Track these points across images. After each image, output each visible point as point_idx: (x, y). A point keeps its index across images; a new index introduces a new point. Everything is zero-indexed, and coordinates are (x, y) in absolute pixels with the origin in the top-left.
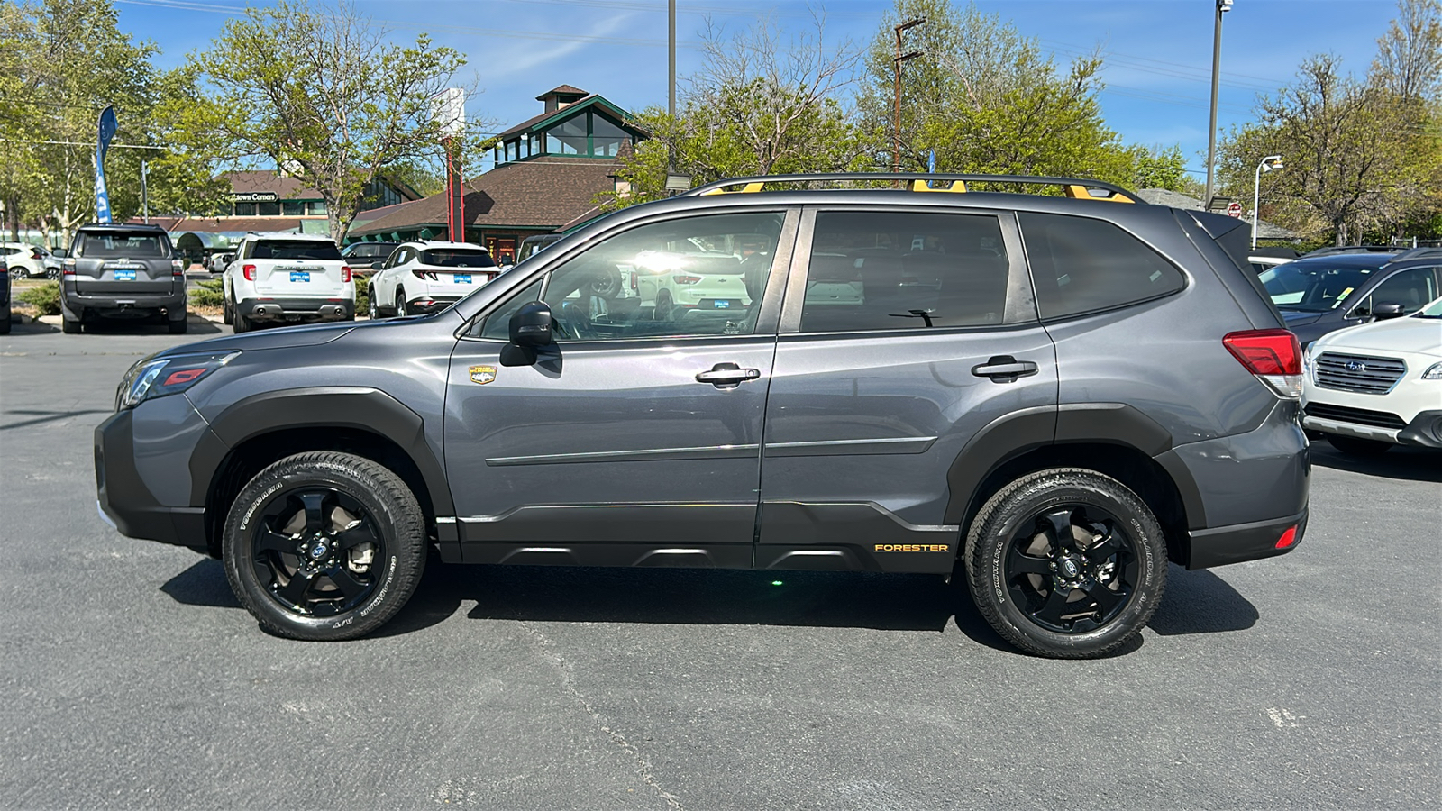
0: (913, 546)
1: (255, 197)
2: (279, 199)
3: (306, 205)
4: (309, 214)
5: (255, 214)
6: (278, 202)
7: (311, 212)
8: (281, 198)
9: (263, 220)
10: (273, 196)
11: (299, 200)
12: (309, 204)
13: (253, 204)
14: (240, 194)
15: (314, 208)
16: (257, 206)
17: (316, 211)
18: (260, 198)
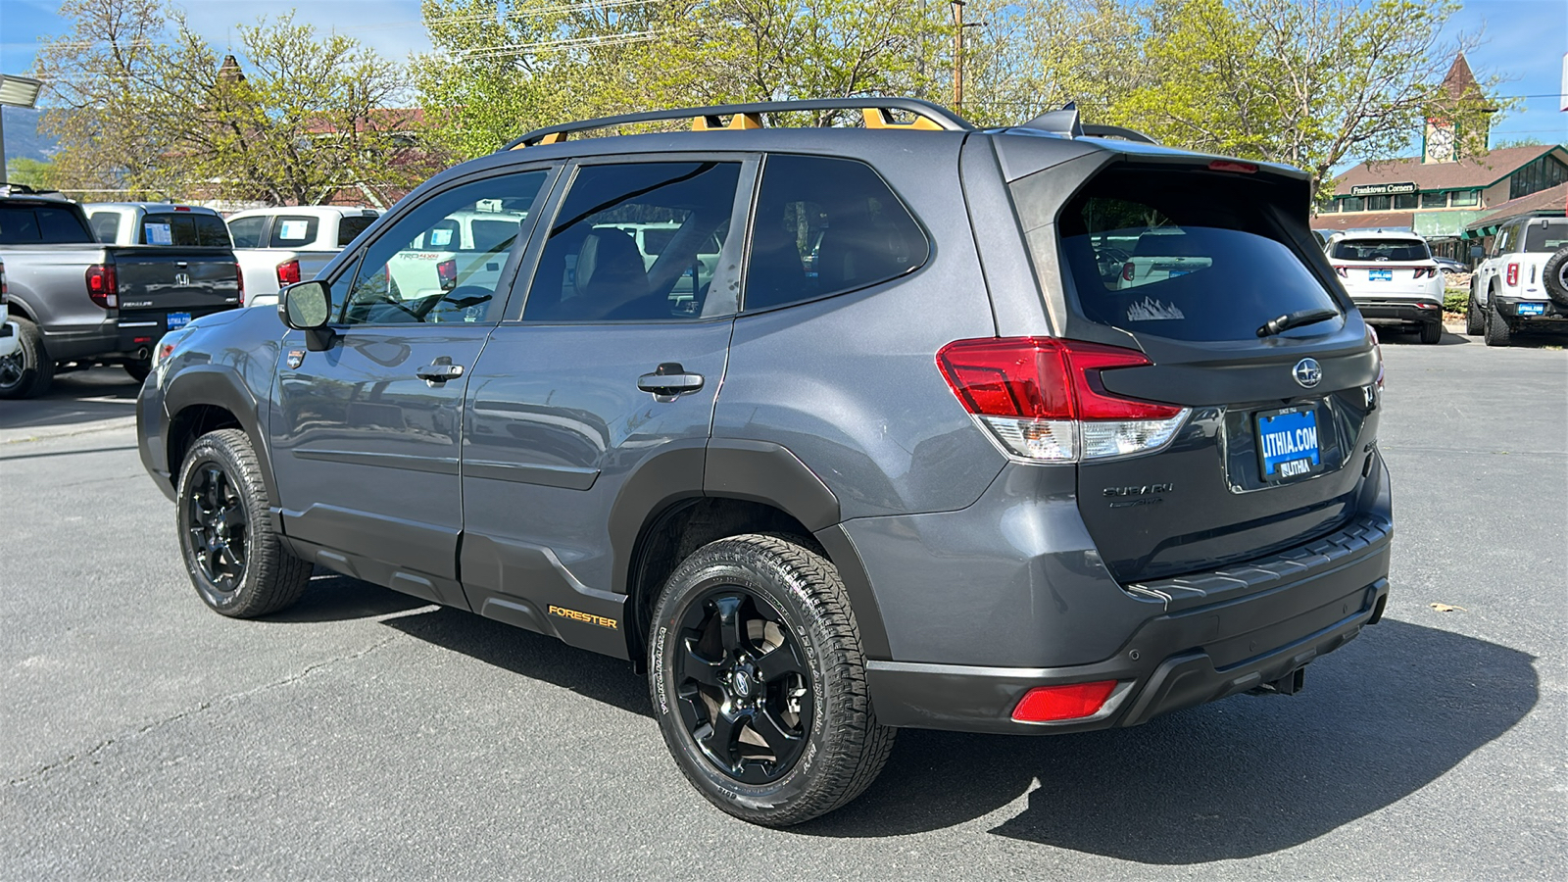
0: (584, 615)
1: (1391, 188)
2: (1418, 190)
3: (1449, 195)
4: (1452, 206)
5: (1389, 208)
6: (1417, 193)
7: (1454, 202)
8: (1421, 188)
9: (1398, 213)
10: (1411, 187)
11: (1440, 190)
12: (1453, 193)
13: (1388, 196)
14: (1374, 186)
15: (1458, 198)
16: (1393, 198)
17: (1460, 202)
18: (1396, 189)
